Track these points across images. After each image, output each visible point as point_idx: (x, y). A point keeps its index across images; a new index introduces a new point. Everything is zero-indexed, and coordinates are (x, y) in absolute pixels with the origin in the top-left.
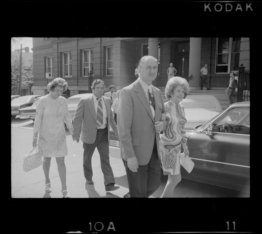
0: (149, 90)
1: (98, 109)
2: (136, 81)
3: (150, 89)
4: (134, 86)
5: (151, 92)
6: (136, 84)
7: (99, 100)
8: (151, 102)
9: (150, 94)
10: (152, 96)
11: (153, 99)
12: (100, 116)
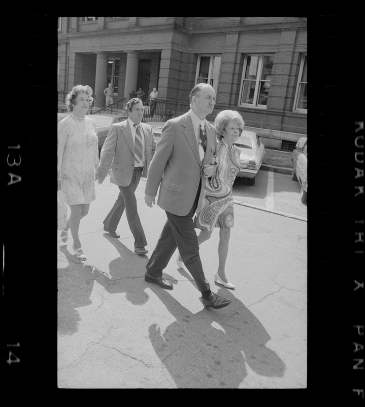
0: (200, 126)
1: (136, 138)
2: (187, 114)
3: (203, 125)
4: (182, 119)
5: (203, 128)
6: (186, 117)
7: (137, 126)
8: (201, 141)
9: (201, 131)
10: (203, 133)
11: (204, 138)
12: (138, 148)
